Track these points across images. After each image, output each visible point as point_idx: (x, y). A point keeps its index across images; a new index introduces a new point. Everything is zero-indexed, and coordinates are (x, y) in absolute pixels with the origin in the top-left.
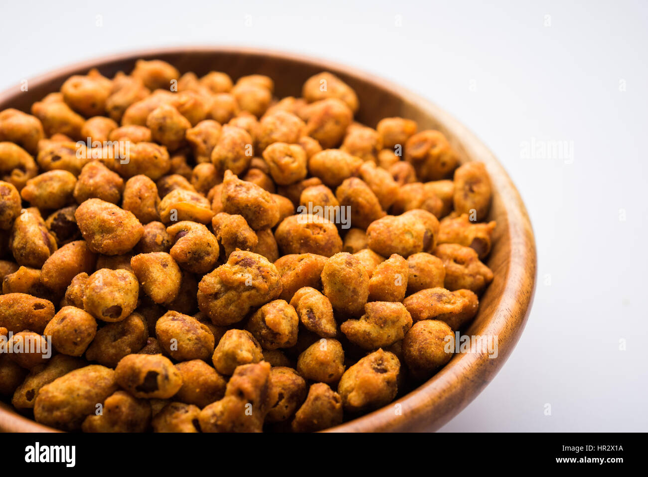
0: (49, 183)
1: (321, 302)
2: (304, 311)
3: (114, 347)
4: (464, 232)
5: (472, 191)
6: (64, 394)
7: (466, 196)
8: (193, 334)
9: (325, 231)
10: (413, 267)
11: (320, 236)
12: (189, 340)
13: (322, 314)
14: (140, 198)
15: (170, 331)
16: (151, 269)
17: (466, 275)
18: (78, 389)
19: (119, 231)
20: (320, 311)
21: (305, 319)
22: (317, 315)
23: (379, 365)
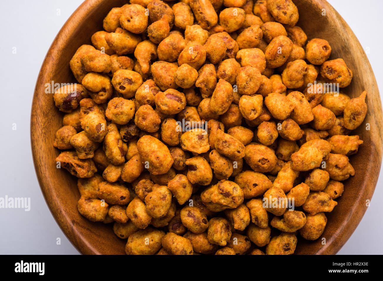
0: (121, 116)
1: (262, 214)
2: (253, 217)
3: (160, 223)
4: (345, 147)
5: (354, 119)
6: (139, 253)
7: (350, 121)
8: (199, 226)
9: (269, 161)
10: (312, 183)
11: (265, 166)
12: (197, 229)
13: (262, 220)
14: (171, 138)
15: (188, 225)
16: (178, 192)
17: (340, 175)
18: (145, 251)
19: (161, 169)
20: (261, 218)
21: (254, 221)
22: (260, 220)
23: (287, 246)
